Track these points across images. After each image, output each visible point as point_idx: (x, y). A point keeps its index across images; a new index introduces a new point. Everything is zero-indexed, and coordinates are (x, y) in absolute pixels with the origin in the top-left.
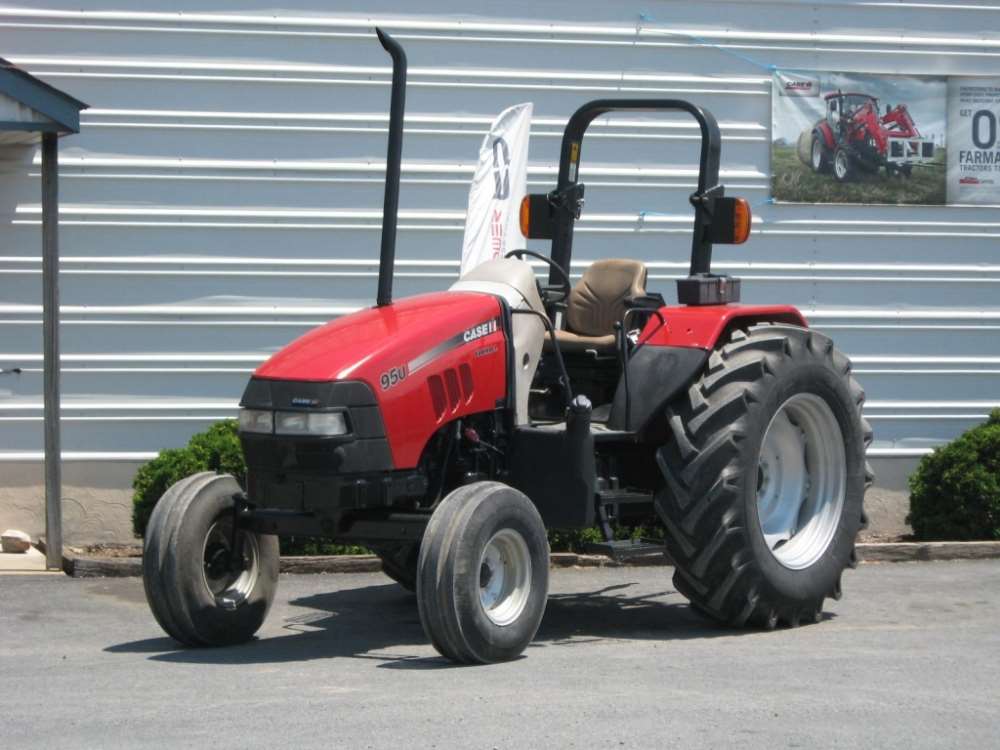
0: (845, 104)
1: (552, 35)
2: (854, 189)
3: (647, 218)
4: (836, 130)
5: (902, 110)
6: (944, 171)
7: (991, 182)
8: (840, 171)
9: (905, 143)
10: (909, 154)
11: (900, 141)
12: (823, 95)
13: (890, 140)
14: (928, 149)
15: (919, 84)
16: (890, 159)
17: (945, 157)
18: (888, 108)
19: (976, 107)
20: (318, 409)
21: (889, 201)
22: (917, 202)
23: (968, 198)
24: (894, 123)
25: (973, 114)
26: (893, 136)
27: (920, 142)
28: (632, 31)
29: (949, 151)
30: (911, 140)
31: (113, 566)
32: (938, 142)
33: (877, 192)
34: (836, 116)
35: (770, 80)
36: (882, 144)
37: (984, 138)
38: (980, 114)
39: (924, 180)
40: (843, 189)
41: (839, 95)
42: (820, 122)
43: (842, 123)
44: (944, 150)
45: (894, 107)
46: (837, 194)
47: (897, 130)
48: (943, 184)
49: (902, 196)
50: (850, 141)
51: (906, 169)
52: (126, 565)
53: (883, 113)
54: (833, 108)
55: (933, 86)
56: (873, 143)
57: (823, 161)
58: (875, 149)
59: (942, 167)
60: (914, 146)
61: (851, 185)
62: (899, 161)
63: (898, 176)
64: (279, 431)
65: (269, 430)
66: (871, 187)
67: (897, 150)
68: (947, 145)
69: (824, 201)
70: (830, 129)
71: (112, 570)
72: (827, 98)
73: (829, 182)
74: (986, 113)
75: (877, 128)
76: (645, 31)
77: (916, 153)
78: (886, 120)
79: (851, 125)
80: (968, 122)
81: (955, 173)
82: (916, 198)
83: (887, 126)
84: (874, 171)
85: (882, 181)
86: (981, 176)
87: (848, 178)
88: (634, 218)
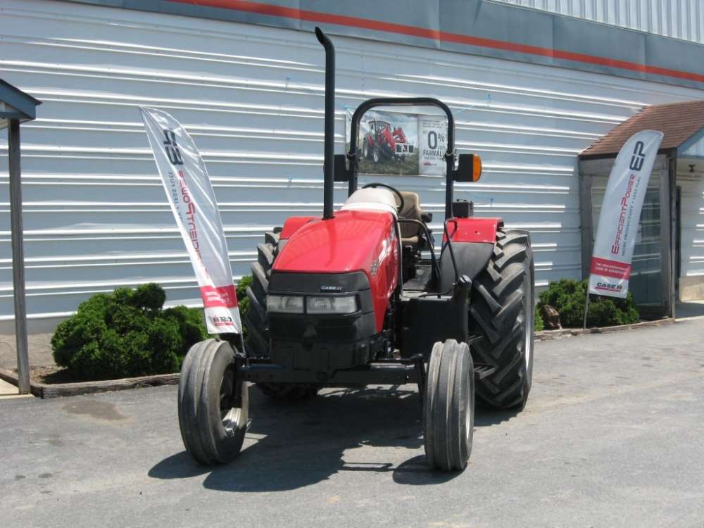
0: (377, 126)
1: (247, 86)
2: (382, 167)
3: (293, 181)
4: (374, 139)
5: (400, 129)
6: (418, 159)
7: (436, 165)
8: (376, 159)
9: (402, 145)
10: (404, 151)
11: (400, 144)
12: (368, 121)
13: (396, 144)
14: (411, 148)
15: (406, 118)
16: (396, 153)
17: (418, 152)
18: (395, 128)
19: (429, 130)
20: (341, 294)
21: (396, 173)
22: (407, 174)
23: (427, 172)
24: (397, 136)
25: (428, 132)
26: (397, 142)
27: (408, 145)
28: (283, 85)
29: (420, 150)
30: (405, 144)
31: (66, 389)
32: (415, 145)
33: (391, 169)
34: (373, 132)
35: (345, 113)
36: (393, 146)
37: (433, 145)
38: (431, 132)
39: (410, 163)
40: (377, 167)
41: (374, 122)
42: (367, 134)
43: (376, 135)
44: (418, 149)
45: (397, 128)
46: (375, 169)
47: (398, 139)
48: (418, 165)
49: (401, 171)
50: (380, 144)
51: (403, 157)
52: (74, 388)
53: (392, 131)
54: (372, 128)
55: (412, 118)
56: (389, 145)
57: (369, 154)
58: (390, 148)
59: (417, 157)
60: (406, 147)
61: (380, 165)
62: (400, 154)
63: (400, 161)
64: (309, 311)
65: (301, 311)
66: (388, 166)
67: (399, 149)
68: (419, 146)
69: (369, 173)
70: (371, 138)
71: (66, 392)
72: (370, 123)
73: (372, 164)
74: (432, 132)
75: (390, 138)
76: (290, 86)
77: (406, 151)
78: (394, 134)
79: (380, 136)
80: (426, 136)
81: (422, 160)
82: (407, 172)
83: (394, 137)
84: (390, 159)
85: (392, 164)
86: (432, 162)
87: (380, 161)
88: (287, 181)
